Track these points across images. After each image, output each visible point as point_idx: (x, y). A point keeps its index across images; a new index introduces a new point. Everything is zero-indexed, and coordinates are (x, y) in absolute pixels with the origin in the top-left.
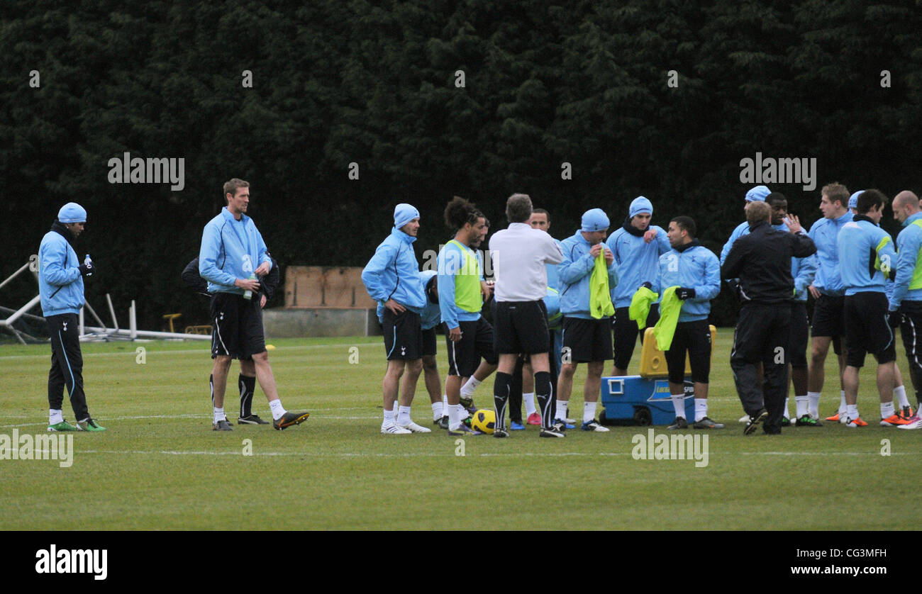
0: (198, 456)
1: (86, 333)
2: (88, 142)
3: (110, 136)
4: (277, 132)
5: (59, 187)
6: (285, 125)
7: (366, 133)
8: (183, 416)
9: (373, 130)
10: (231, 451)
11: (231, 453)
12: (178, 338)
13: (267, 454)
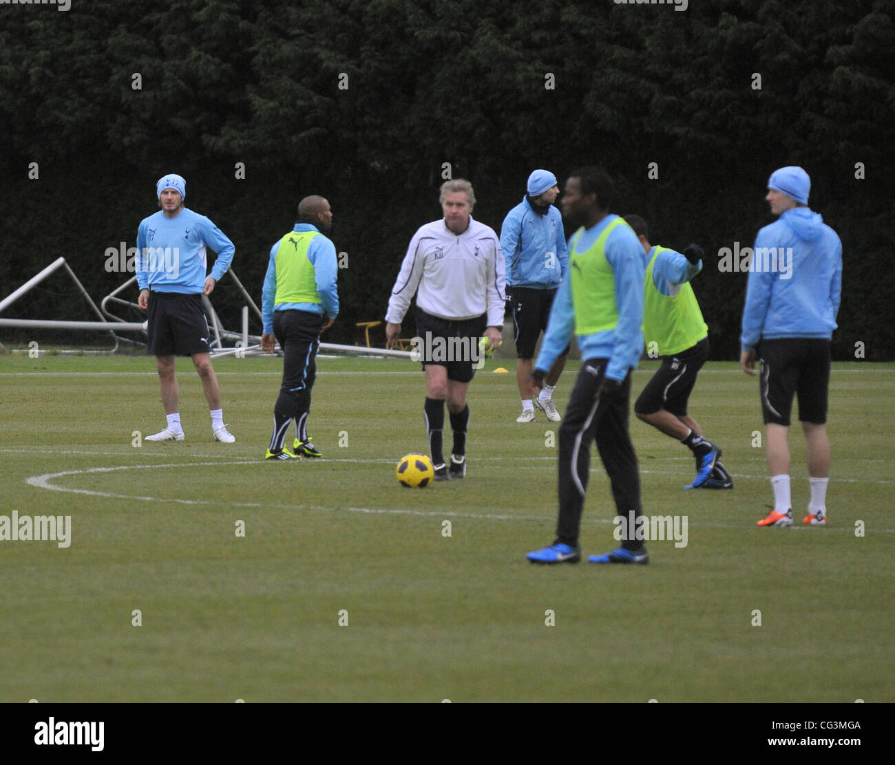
0: (398, 516)
1: (250, 344)
2: (262, 83)
3: (292, 77)
4: (520, 77)
5: (221, 142)
6: (530, 68)
7: (643, 81)
8: (381, 461)
9: (654, 77)
10: (445, 511)
11: (444, 514)
12: (376, 354)
13: (494, 516)
